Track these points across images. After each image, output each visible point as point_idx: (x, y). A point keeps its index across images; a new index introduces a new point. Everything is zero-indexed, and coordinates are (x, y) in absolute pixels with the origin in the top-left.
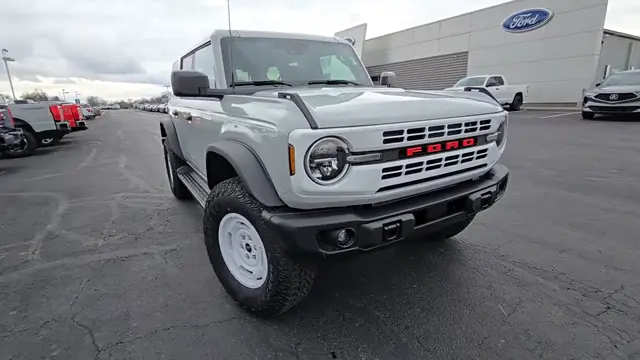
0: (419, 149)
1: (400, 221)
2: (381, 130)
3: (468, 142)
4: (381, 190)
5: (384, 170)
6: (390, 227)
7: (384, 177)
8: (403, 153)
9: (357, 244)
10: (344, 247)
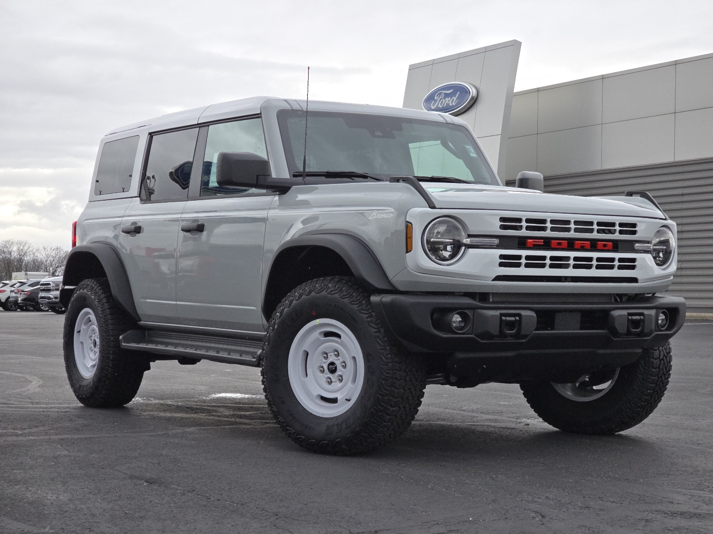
0: (541, 242)
1: (519, 315)
2: (497, 215)
3: (605, 246)
4: (499, 278)
5: (502, 257)
6: (508, 318)
7: (501, 265)
8: (522, 243)
9: (472, 332)
10: (459, 332)
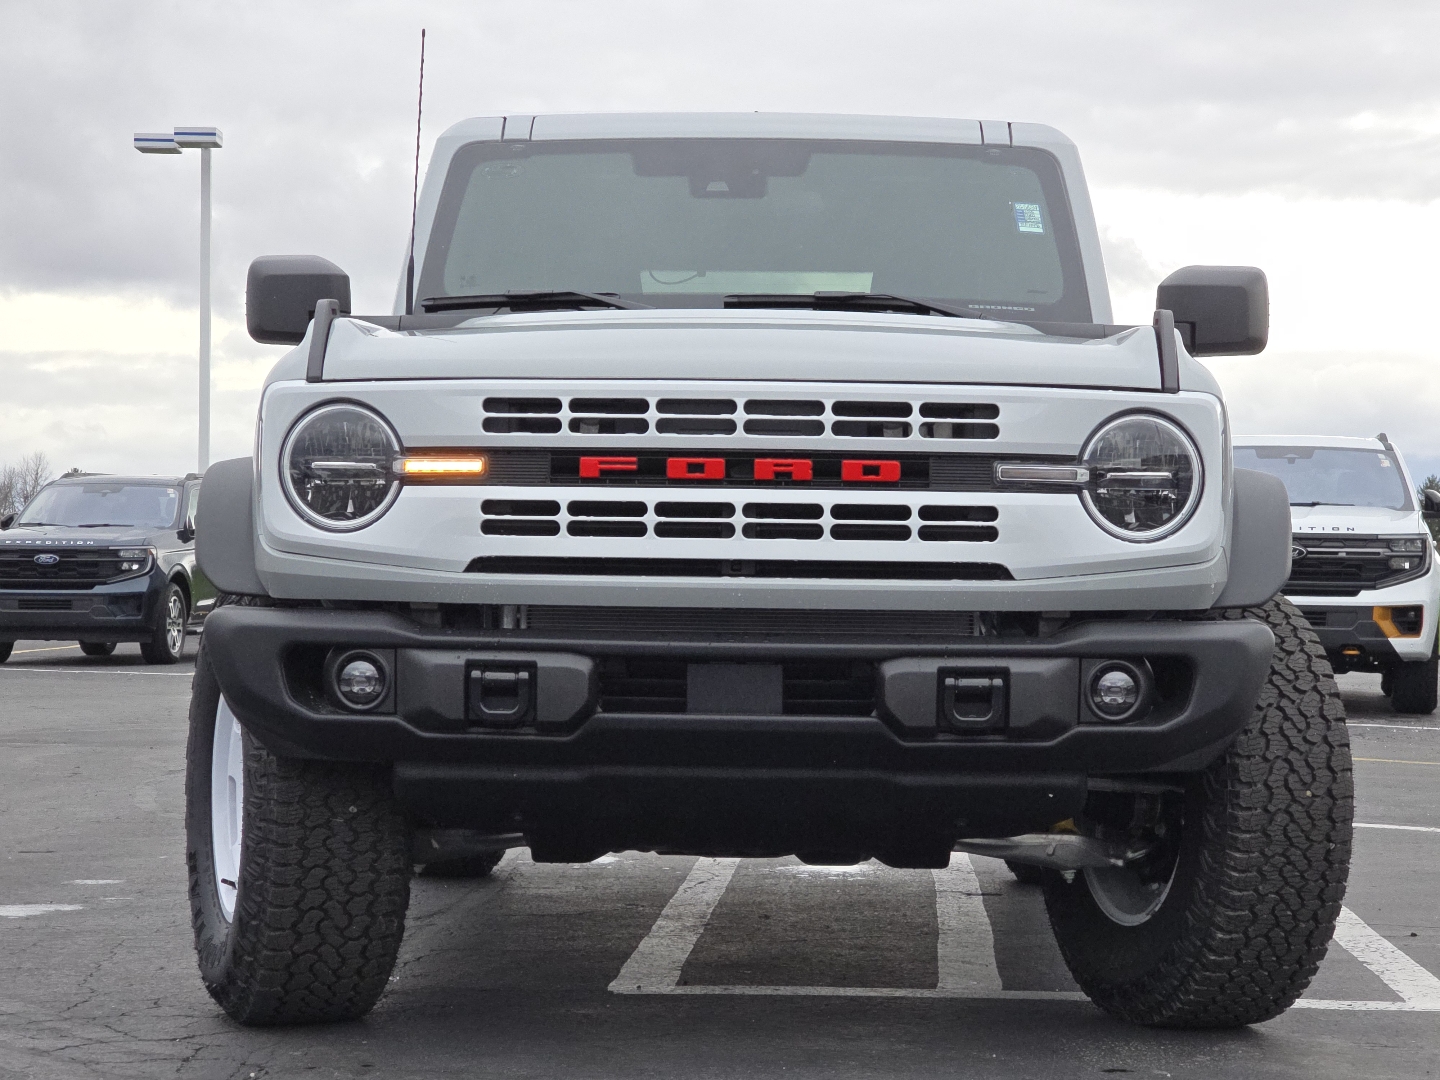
0: (624, 463)
1: (531, 667)
2: (476, 392)
3: (869, 471)
4: (480, 565)
5: (488, 506)
7: (490, 527)
8: (564, 466)
9: (396, 710)
10: (360, 707)
